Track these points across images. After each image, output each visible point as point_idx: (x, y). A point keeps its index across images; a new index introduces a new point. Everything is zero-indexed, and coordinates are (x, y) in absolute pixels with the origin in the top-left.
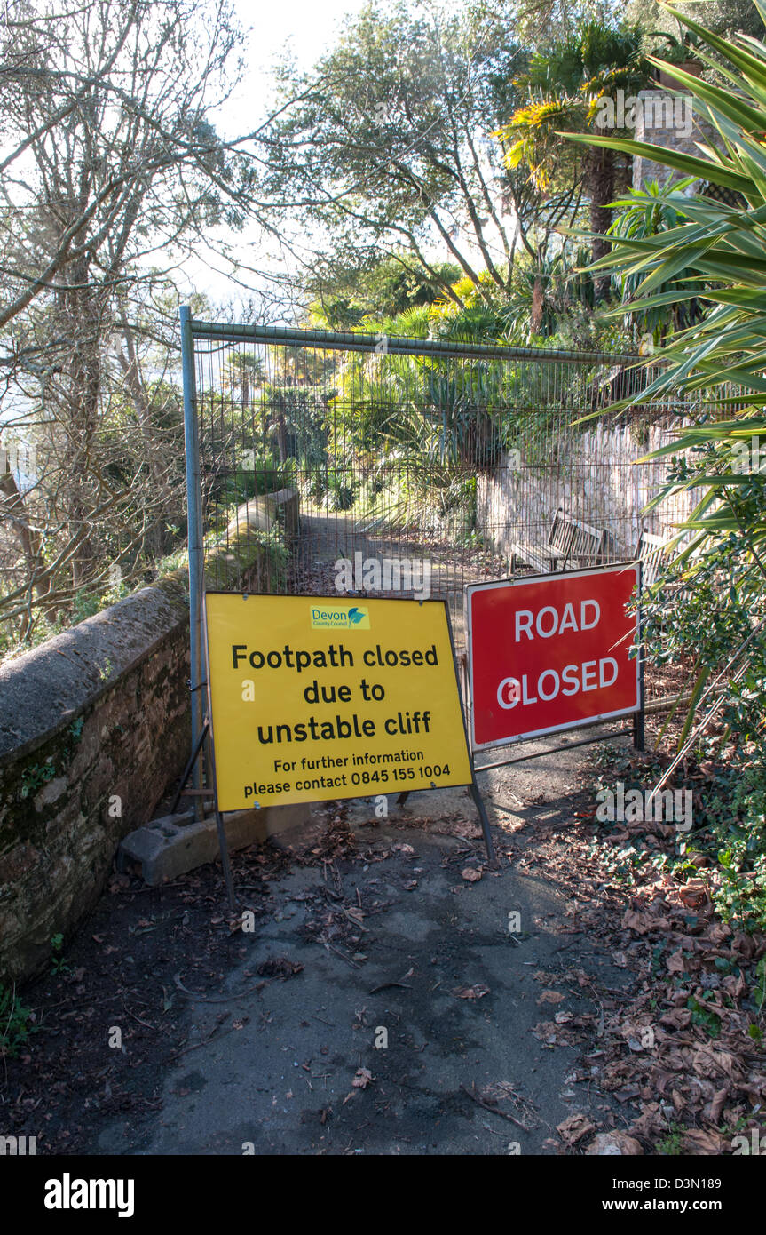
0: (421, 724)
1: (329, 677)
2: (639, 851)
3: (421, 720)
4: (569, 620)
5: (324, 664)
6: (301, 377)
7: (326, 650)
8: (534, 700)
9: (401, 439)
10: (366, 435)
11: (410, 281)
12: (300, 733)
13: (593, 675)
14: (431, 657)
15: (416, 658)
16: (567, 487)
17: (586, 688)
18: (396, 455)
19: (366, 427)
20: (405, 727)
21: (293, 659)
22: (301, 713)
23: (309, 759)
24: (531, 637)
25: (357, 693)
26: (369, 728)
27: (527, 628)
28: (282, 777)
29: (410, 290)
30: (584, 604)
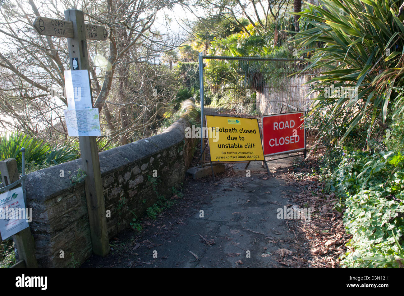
0: (253, 146)
1: (232, 135)
2: (303, 174)
3: (252, 145)
4: (287, 125)
5: (231, 132)
6: (190, 58)
7: (231, 129)
8: (278, 145)
9: (230, 80)
10: (218, 79)
11: (231, 26)
12: (226, 146)
13: (293, 139)
14: (254, 132)
15: (251, 132)
16: (286, 95)
17: (291, 143)
18: (227, 86)
19: (217, 76)
20: (249, 147)
21: (225, 130)
22: (227, 142)
23: (229, 152)
24: (277, 129)
25: (238, 139)
26: (241, 146)
27: (276, 127)
28: (223, 155)
29: (231, 29)
30: (291, 121)
